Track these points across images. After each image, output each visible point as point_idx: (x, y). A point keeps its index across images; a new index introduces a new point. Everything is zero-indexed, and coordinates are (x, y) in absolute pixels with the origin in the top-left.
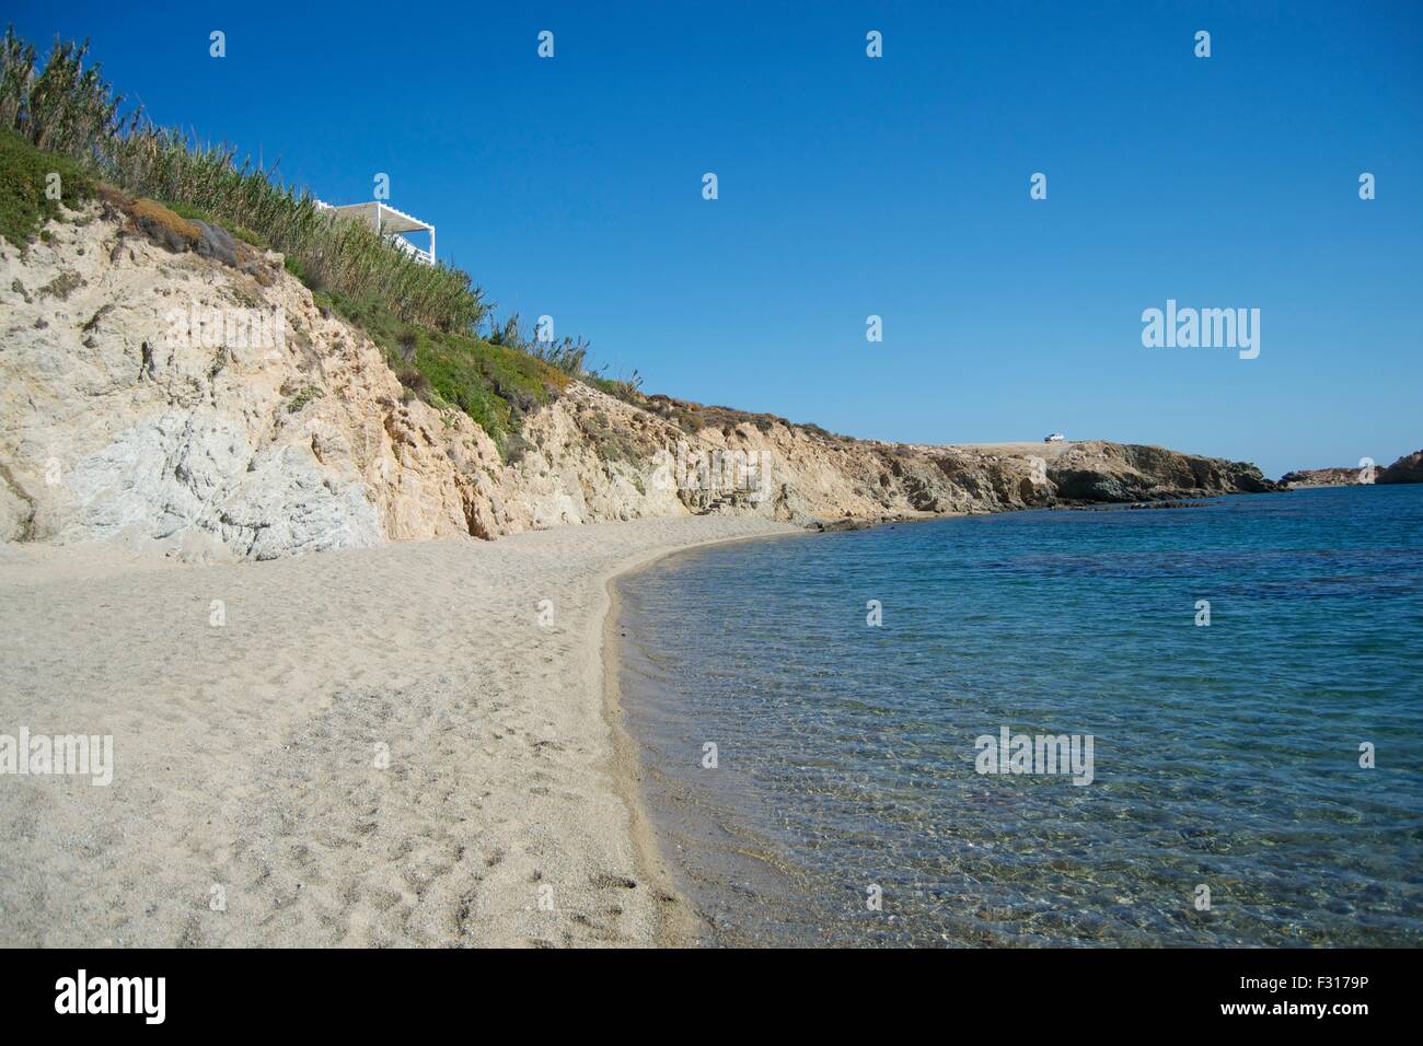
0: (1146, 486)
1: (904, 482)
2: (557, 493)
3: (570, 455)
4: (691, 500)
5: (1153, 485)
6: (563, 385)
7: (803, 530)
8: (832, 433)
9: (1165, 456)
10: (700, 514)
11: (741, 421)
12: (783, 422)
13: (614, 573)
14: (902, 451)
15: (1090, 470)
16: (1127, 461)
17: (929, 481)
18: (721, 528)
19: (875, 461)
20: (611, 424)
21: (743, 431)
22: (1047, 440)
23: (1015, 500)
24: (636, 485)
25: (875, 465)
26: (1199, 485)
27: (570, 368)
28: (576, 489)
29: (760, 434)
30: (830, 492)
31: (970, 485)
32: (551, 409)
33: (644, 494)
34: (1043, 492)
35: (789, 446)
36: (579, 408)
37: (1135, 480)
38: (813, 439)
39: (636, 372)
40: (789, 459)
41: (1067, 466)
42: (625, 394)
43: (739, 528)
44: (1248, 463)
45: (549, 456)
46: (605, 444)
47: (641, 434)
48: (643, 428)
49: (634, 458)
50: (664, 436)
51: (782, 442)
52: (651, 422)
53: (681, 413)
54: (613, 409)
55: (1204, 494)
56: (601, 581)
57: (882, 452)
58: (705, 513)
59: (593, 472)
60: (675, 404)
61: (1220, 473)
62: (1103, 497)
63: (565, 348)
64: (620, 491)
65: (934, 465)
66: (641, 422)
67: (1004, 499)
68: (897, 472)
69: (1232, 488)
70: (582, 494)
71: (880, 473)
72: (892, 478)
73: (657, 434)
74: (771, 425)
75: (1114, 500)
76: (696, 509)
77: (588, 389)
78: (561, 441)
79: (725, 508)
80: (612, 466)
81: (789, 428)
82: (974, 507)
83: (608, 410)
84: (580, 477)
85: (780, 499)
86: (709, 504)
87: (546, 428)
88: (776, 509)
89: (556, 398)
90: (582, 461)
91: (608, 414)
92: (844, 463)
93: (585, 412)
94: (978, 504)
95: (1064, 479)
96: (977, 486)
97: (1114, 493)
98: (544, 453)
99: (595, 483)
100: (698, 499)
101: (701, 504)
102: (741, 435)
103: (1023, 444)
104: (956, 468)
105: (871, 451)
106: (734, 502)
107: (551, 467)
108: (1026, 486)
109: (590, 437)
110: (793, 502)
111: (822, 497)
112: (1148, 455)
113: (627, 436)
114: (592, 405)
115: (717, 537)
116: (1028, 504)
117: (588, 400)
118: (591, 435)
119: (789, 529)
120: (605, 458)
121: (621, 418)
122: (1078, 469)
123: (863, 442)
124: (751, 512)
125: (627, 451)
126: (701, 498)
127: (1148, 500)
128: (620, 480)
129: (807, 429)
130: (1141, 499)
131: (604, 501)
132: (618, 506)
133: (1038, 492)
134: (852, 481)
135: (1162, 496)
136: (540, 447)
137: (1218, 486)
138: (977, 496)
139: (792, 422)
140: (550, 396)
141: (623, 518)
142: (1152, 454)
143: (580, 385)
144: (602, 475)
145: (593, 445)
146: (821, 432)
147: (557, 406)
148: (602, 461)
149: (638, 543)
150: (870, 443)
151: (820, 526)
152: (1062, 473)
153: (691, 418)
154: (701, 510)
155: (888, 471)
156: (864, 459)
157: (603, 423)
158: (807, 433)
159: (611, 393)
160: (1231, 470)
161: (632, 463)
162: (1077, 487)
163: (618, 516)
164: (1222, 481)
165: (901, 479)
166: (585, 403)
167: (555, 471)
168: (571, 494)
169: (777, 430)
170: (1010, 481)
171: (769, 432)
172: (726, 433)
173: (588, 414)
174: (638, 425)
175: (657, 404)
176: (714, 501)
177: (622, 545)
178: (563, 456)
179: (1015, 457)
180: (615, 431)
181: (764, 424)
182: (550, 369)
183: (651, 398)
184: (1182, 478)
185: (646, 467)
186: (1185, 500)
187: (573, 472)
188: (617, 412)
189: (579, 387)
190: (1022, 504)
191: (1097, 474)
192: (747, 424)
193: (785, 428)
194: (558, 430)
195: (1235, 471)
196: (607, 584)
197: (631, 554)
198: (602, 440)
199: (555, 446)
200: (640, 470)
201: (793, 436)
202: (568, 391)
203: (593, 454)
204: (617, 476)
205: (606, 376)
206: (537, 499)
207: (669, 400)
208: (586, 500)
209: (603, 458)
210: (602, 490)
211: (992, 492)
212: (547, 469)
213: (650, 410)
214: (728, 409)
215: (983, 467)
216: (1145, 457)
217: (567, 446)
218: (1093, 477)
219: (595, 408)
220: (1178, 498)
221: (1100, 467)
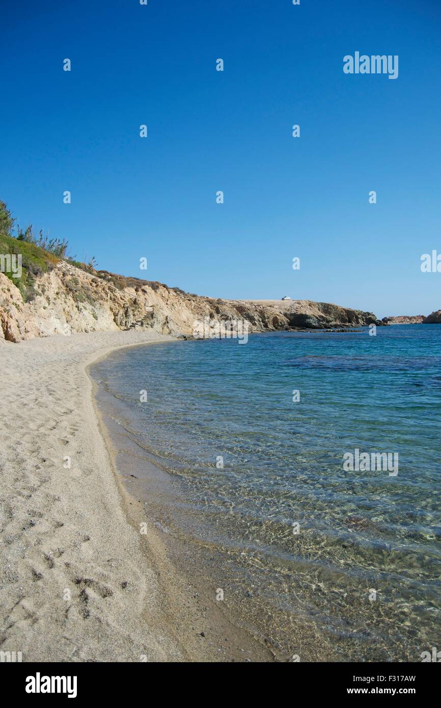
0: (328, 322)
1: (221, 317)
2: (52, 318)
3: (59, 298)
4: (121, 323)
5: (331, 321)
6: (56, 262)
7: (177, 339)
8: (186, 292)
9: (335, 308)
10: (125, 330)
11: (144, 284)
12: (164, 286)
13: (88, 363)
14: (219, 302)
15: (304, 313)
16: (319, 310)
17: (233, 317)
18: (136, 337)
19: (208, 306)
20: (80, 283)
21: (145, 289)
22: (283, 299)
23: (271, 326)
24: (93, 315)
25: (208, 308)
26: (350, 322)
27: (60, 253)
28: (62, 316)
29: (153, 291)
30: (186, 320)
31: (251, 319)
32: (49, 275)
33: (97, 320)
34: (283, 323)
35: (167, 298)
36: (64, 275)
37: (324, 319)
38: (179, 295)
39: (94, 258)
40: (167, 304)
41: (293, 311)
42: (89, 269)
43: (146, 338)
44: (370, 312)
45: (48, 299)
46: (77, 293)
47: (95, 289)
48: (97, 286)
49: (92, 301)
50: (107, 291)
51: (164, 296)
52: (101, 283)
53: (115, 279)
54: (81, 276)
55: (352, 326)
56: (82, 367)
57: (210, 302)
58: (128, 330)
59: (71, 308)
60: (111, 275)
61: (359, 316)
62: (309, 326)
63: (56, 244)
64: (85, 317)
65: (235, 309)
66: (96, 283)
67: (266, 326)
68: (218, 312)
69: (364, 323)
70: (65, 318)
71: (210, 312)
72: (215, 315)
73: (103, 289)
74: (158, 287)
75: (314, 327)
76: (123, 328)
77: (68, 265)
78: (54, 291)
79: (138, 327)
80: (81, 305)
81: (167, 289)
82: (253, 329)
83: (79, 276)
84: (64, 310)
85: (165, 323)
86: (130, 325)
87: (47, 284)
88: (163, 328)
89: (52, 269)
90: (65, 302)
91: (79, 278)
92: (193, 307)
93: (66, 277)
94: (255, 328)
95: (292, 317)
96: (254, 320)
97: (315, 324)
98: (45, 297)
99: (72, 313)
100: (124, 322)
101: (126, 325)
102: (144, 291)
103: (272, 300)
104: (245, 311)
105: (206, 301)
106: (142, 324)
107: (49, 304)
108: (275, 321)
109: (69, 290)
110: (171, 325)
111: (183, 323)
112: (328, 308)
113: (88, 289)
114: (71, 273)
115: (135, 342)
116: (276, 328)
117: (68, 271)
118: (70, 288)
119: (170, 339)
120: (77, 301)
121: (86, 280)
122: (299, 313)
123: (201, 297)
124: (150, 329)
125: (88, 297)
126: (126, 322)
127: (329, 328)
128: (85, 312)
129: (176, 290)
130: (326, 327)
131: (76, 323)
132: (84, 325)
133: (281, 323)
134: (197, 315)
135: (336, 326)
136: (44, 294)
137: (358, 323)
138: (254, 324)
139: (169, 286)
140: (49, 267)
141: (86, 331)
142: (330, 307)
143: (64, 263)
144: (76, 309)
145: (71, 294)
146: (182, 292)
147: (52, 273)
148: (75, 302)
149: (96, 345)
150: (204, 298)
151: (185, 337)
152: (291, 315)
153: (120, 282)
154: (126, 328)
155: (213, 311)
156: (202, 305)
157: (76, 282)
158: (175, 292)
159: (80, 268)
160: (363, 315)
161: (91, 304)
162: (298, 321)
163: (84, 330)
164: (359, 320)
165: (220, 315)
166: (67, 272)
167: (51, 307)
168: (59, 319)
169: (161, 290)
170: (268, 318)
171: (157, 291)
172: (137, 290)
173: (68, 278)
174: (94, 284)
175: (103, 275)
176: (132, 323)
177: (88, 346)
178: (55, 299)
179: (270, 306)
180: (82, 287)
181: (155, 286)
182: (49, 254)
183: (100, 272)
184: (342, 318)
185: (98, 306)
186: (345, 328)
187: (60, 307)
188: (84, 277)
189: (64, 264)
190: (274, 328)
191: (307, 315)
192: (147, 286)
193: (165, 289)
194: (53, 286)
195: (365, 316)
196: (86, 368)
197: (94, 352)
198: (76, 291)
199: (51, 294)
200: (95, 307)
201: (169, 293)
202: (59, 266)
203: (71, 298)
204: (83, 310)
205: (77, 260)
206: (42, 320)
207: (108, 273)
208: (67, 322)
209: (76, 301)
210: (75, 317)
211: (261, 323)
212: (47, 305)
213: (100, 277)
214: (137, 279)
215: (256, 310)
216: (326, 308)
217: (57, 294)
218: (305, 317)
219: (72, 275)
220: (342, 327)
221: (309, 313)
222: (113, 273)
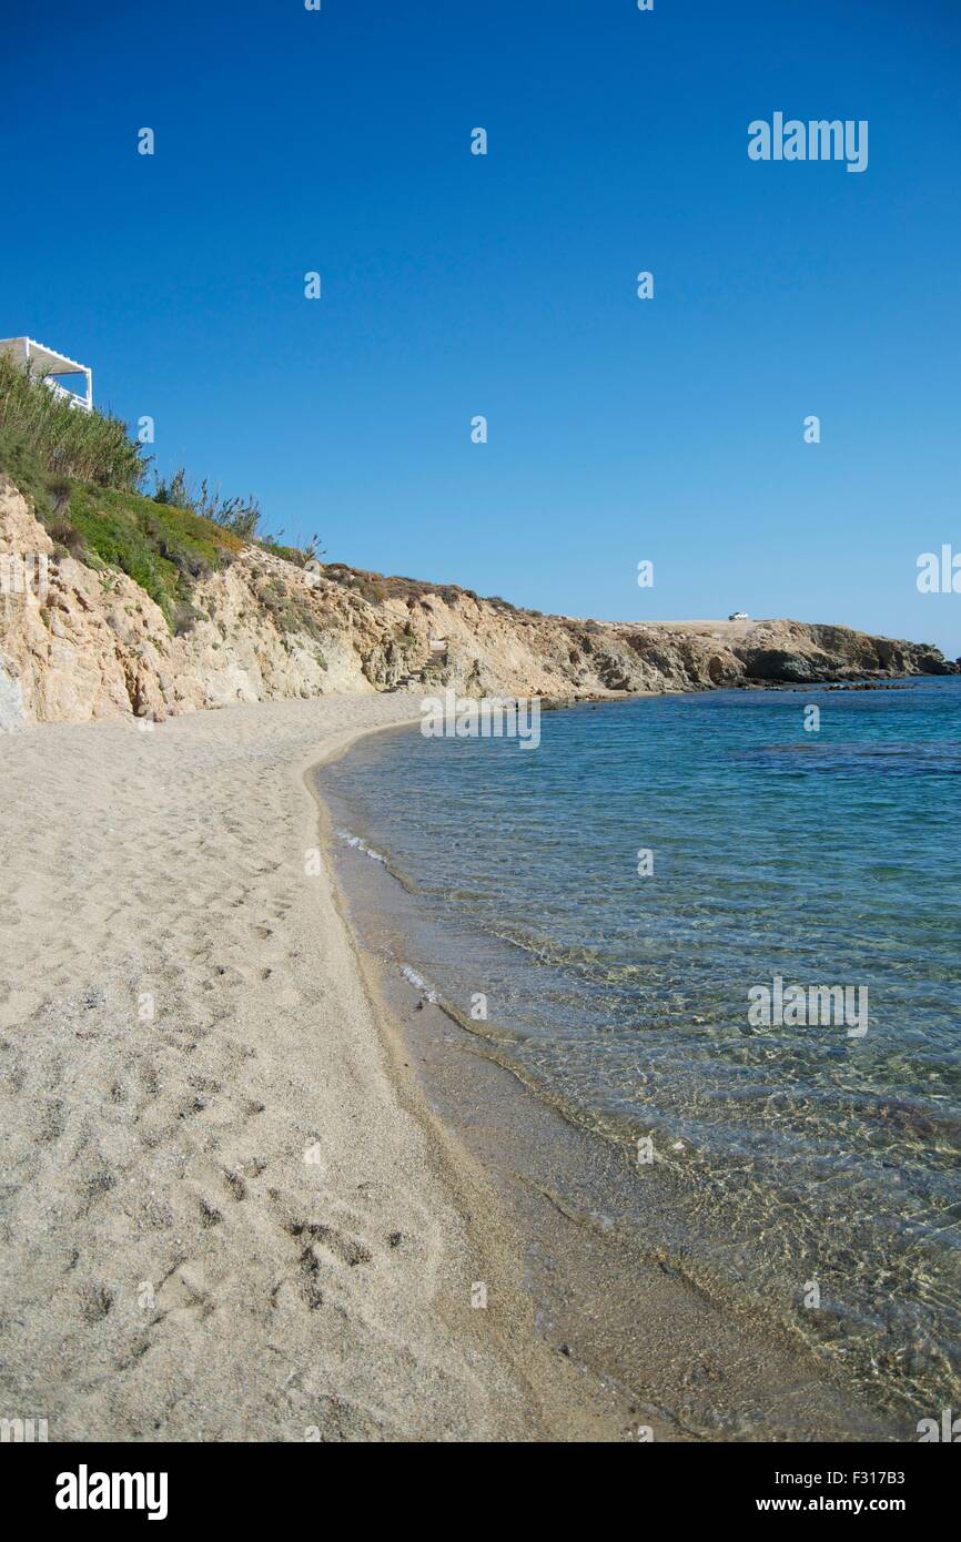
0: (834, 667)
1: (594, 659)
2: (231, 668)
3: (244, 626)
4: (377, 676)
5: (840, 666)
6: (237, 548)
8: (517, 608)
9: (850, 636)
10: (386, 691)
11: (426, 592)
12: (470, 595)
13: (308, 763)
14: (591, 626)
15: (779, 649)
16: (813, 641)
17: (620, 658)
18: (411, 707)
19: (565, 637)
20: (289, 593)
21: (429, 603)
22: (731, 618)
23: (705, 679)
24: (318, 659)
25: (564, 641)
26: (882, 666)
27: (243, 530)
28: (251, 663)
29: (446, 607)
30: (518, 669)
31: (662, 663)
32: (224, 575)
33: (326, 670)
34: (731, 672)
35: (476, 620)
36: (255, 574)
37: (824, 661)
38: (500, 612)
39: (316, 537)
40: (476, 633)
41: (756, 645)
44: (929, 644)
45: (221, 627)
46: (283, 614)
47: (321, 603)
48: (325, 598)
49: (315, 630)
50: (347, 606)
51: (468, 615)
52: (334, 591)
53: (363, 582)
54: (291, 576)
55: (888, 675)
56: (297, 773)
57: (571, 628)
58: (392, 690)
59: (270, 645)
60: (354, 574)
61: (904, 654)
62: (791, 678)
63: (236, 509)
64: (300, 666)
65: (625, 642)
66: (322, 591)
67: (694, 678)
68: (587, 648)
69: (914, 670)
70: (259, 669)
71: (569, 649)
72: (582, 655)
73: (339, 604)
74: (456, 597)
75: (802, 680)
76: (382, 686)
77: (264, 554)
78: (234, 611)
79: (414, 685)
80: (291, 638)
81: (475, 600)
82: (666, 686)
83: (286, 577)
84: (256, 650)
85: (472, 676)
86: (396, 681)
87: (218, 596)
88: (468, 687)
89: (228, 563)
90: (258, 633)
91: (286, 581)
92: (532, 639)
93: (260, 579)
94: (669, 683)
95: (752, 658)
96: (668, 665)
97: (803, 673)
98: (216, 623)
99: (273, 657)
100: (384, 675)
101: (388, 681)
102: (426, 607)
103: (708, 622)
104: (646, 646)
105: (560, 626)
106: (423, 678)
107: (224, 639)
108: (715, 666)
109: (266, 606)
110: (486, 679)
111: (511, 673)
112: (832, 635)
113: (307, 605)
114: (269, 571)
115: (409, 718)
116: (717, 683)
117: (263, 565)
118: (268, 604)
120: (283, 630)
121: (300, 586)
122: (767, 648)
123: (550, 617)
124: (441, 689)
125: (307, 622)
126: (388, 675)
127: (836, 681)
128: (301, 654)
129: (495, 603)
130: (829, 679)
131: (283, 677)
132: (297, 681)
133: (727, 671)
134: (541, 657)
135: (851, 677)
136: (212, 617)
137: (901, 668)
138: (669, 675)
139: (479, 594)
140: (222, 560)
141: (304, 695)
142: (837, 633)
143: (254, 550)
144: (281, 648)
145: (270, 616)
146: (508, 606)
147: (230, 572)
148: (280, 633)
149: (326, 724)
150: (556, 618)
152: (750, 652)
153: (373, 588)
154: (388, 687)
155: (577, 648)
156: (553, 635)
157: (281, 591)
158: (494, 606)
159: (289, 559)
160: (913, 651)
161: (313, 636)
162: (767, 667)
163: (298, 694)
164: (905, 662)
165: (591, 656)
166: (261, 569)
167: (228, 644)
168: (246, 669)
169: (463, 603)
170: (699, 660)
171: (455, 605)
172: (410, 605)
173: (264, 581)
174: (319, 594)
175: (336, 573)
176: (402, 677)
177: (308, 726)
178: (237, 627)
179: (703, 635)
180: (293, 600)
181: (449, 596)
182: (222, 532)
183: (329, 566)
184: (866, 659)
185: (327, 640)
186: (872, 681)
187: (248, 645)
188: (296, 580)
189: (253, 552)
190: (712, 683)
191: (786, 654)
192: (432, 596)
193: (471, 600)
194: (232, 599)
195: (917, 653)
196: (305, 774)
197: (322, 739)
198: (280, 609)
199: (228, 616)
200: (321, 643)
201: (480, 609)
202: (243, 556)
203: (270, 624)
204: (297, 649)
205: (282, 543)
206: (210, 674)
207: (348, 569)
208: (263, 675)
209: (281, 630)
210: (280, 665)
211: (684, 671)
212: (219, 641)
213: (332, 578)
214: (410, 580)
215: (672, 644)
216: (829, 637)
217: (241, 616)
218: (780, 657)
219: (272, 575)
220: (866, 679)
221: (789, 647)
222: (359, 568)
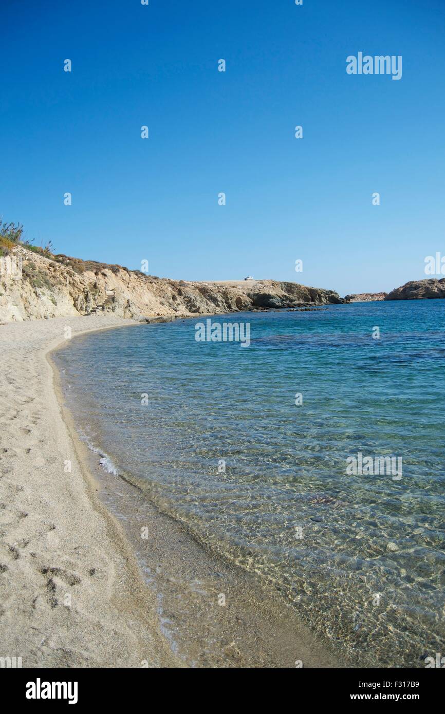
0: (292, 301)
1: (184, 299)
2: (9, 305)
3: (16, 285)
4: (81, 308)
5: (294, 301)
6: (11, 247)
7: (139, 323)
8: (147, 275)
9: (299, 287)
10: (85, 315)
11: (104, 268)
12: (125, 269)
13: (49, 350)
14: (182, 283)
15: (267, 293)
16: (282, 289)
17: (195, 298)
18: (98, 322)
19: (170, 289)
20: (37, 268)
21: (105, 273)
22: (246, 279)
23: (234, 307)
24: (52, 300)
25: (170, 291)
26: (313, 300)
27: (14, 238)
28: (19, 302)
29: (113, 275)
30: (148, 303)
31: (214, 300)
33: (56, 305)
34: (246, 304)
35: (128, 281)
37: (287, 299)
38: (139, 277)
39: (50, 242)
40: (128, 287)
41: (257, 292)
42: (46, 254)
43: (107, 322)
44: (333, 290)
45: (4, 285)
46: (35, 279)
47: (53, 273)
48: (55, 271)
49: (50, 286)
50: (66, 275)
51: (124, 279)
52: (59, 267)
53: (73, 263)
54: (38, 261)
55: (315, 304)
56: (43, 355)
57: (172, 284)
58: (88, 314)
59: (28, 294)
60: (69, 259)
61: (322, 295)
62: (273, 306)
63: (10, 228)
64: (44, 302)
65: (197, 291)
66: (53, 267)
67: (229, 307)
68: (180, 294)
69: (327, 302)
70: (23, 305)
71: (172, 294)
72: (178, 297)
73: (62, 274)
74: (118, 270)
75: (278, 307)
76: (84, 313)
77: (24, 250)
79: (99, 312)
80: (39, 290)
81: (127, 272)
82: (217, 311)
83: (36, 261)
84: (22, 296)
85: (127, 307)
86: (90, 310)
88: (125, 312)
89: (7, 254)
90: (22, 288)
91: (36, 263)
92: (155, 289)
94: (218, 309)
95: (255, 298)
96: (218, 301)
97: (278, 304)
98: (1, 283)
99: (30, 300)
100: (84, 307)
101: (86, 310)
102: (104, 275)
103: (235, 281)
104: (207, 292)
105: (168, 283)
106: (103, 309)
107: (6, 291)
108: (239, 301)
109: (26, 275)
110: (133, 309)
111: (145, 306)
112: (291, 287)
113: (46, 274)
114: (27, 258)
115: (97, 327)
116: (240, 309)
117: (24, 255)
119: (132, 322)
120: (35, 286)
121: (43, 265)
122: (262, 293)
123: (163, 279)
124: (112, 313)
125: (46, 282)
126: (86, 307)
127: (293, 307)
128: (44, 298)
130: (289, 306)
131: (35, 309)
132: (42, 311)
133: (244, 303)
134: (159, 298)
135: (299, 305)
137: (321, 301)
138: (218, 305)
139: (129, 269)
140: (4, 252)
141: (45, 317)
142: (292, 286)
143: (20, 248)
144: (34, 295)
145: (28, 280)
146: (143, 274)
148: (33, 288)
149: (57, 331)
150: (166, 280)
151: (147, 321)
152: (255, 295)
153: (79, 266)
154: (86, 313)
155: (176, 293)
156: (164, 287)
157: (33, 268)
158: (136, 274)
159: (37, 252)
160: (326, 294)
161: (49, 289)
162: (262, 301)
163: (43, 317)
164: (322, 298)
165: (182, 297)
166: (23, 257)
167: (8, 293)
168: (17, 305)
169: (122, 273)
170: (232, 298)
171: (118, 274)
172: (96, 274)
174: (52, 269)
175: (61, 259)
176: (93, 308)
177: (48, 332)
178: (12, 285)
179: (233, 287)
180: (40, 272)
181: (115, 270)
182: (3, 239)
183: (57, 256)
184: (305, 297)
185: (57, 291)
186: (308, 307)
187: (18, 294)
188: (41, 262)
190: (237, 309)
191: (270, 295)
192: (107, 270)
193: (126, 272)
195: (328, 294)
196: (47, 355)
197: (55, 338)
198: (33, 277)
199: (7, 280)
200: (53, 292)
201: (130, 276)
202: (14, 251)
203: (28, 284)
204: (42, 296)
205: (33, 244)
207: (66, 257)
208: (25, 308)
210: (33, 303)
211: (225, 304)
213: (58, 261)
214: (96, 262)
215: (219, 291)
216: (289, 287)
217: (14, 280)
218: (269, 296)
219: (29, 260)
220: (305, 306)
221: (272, 292)
222: (72, 256)
